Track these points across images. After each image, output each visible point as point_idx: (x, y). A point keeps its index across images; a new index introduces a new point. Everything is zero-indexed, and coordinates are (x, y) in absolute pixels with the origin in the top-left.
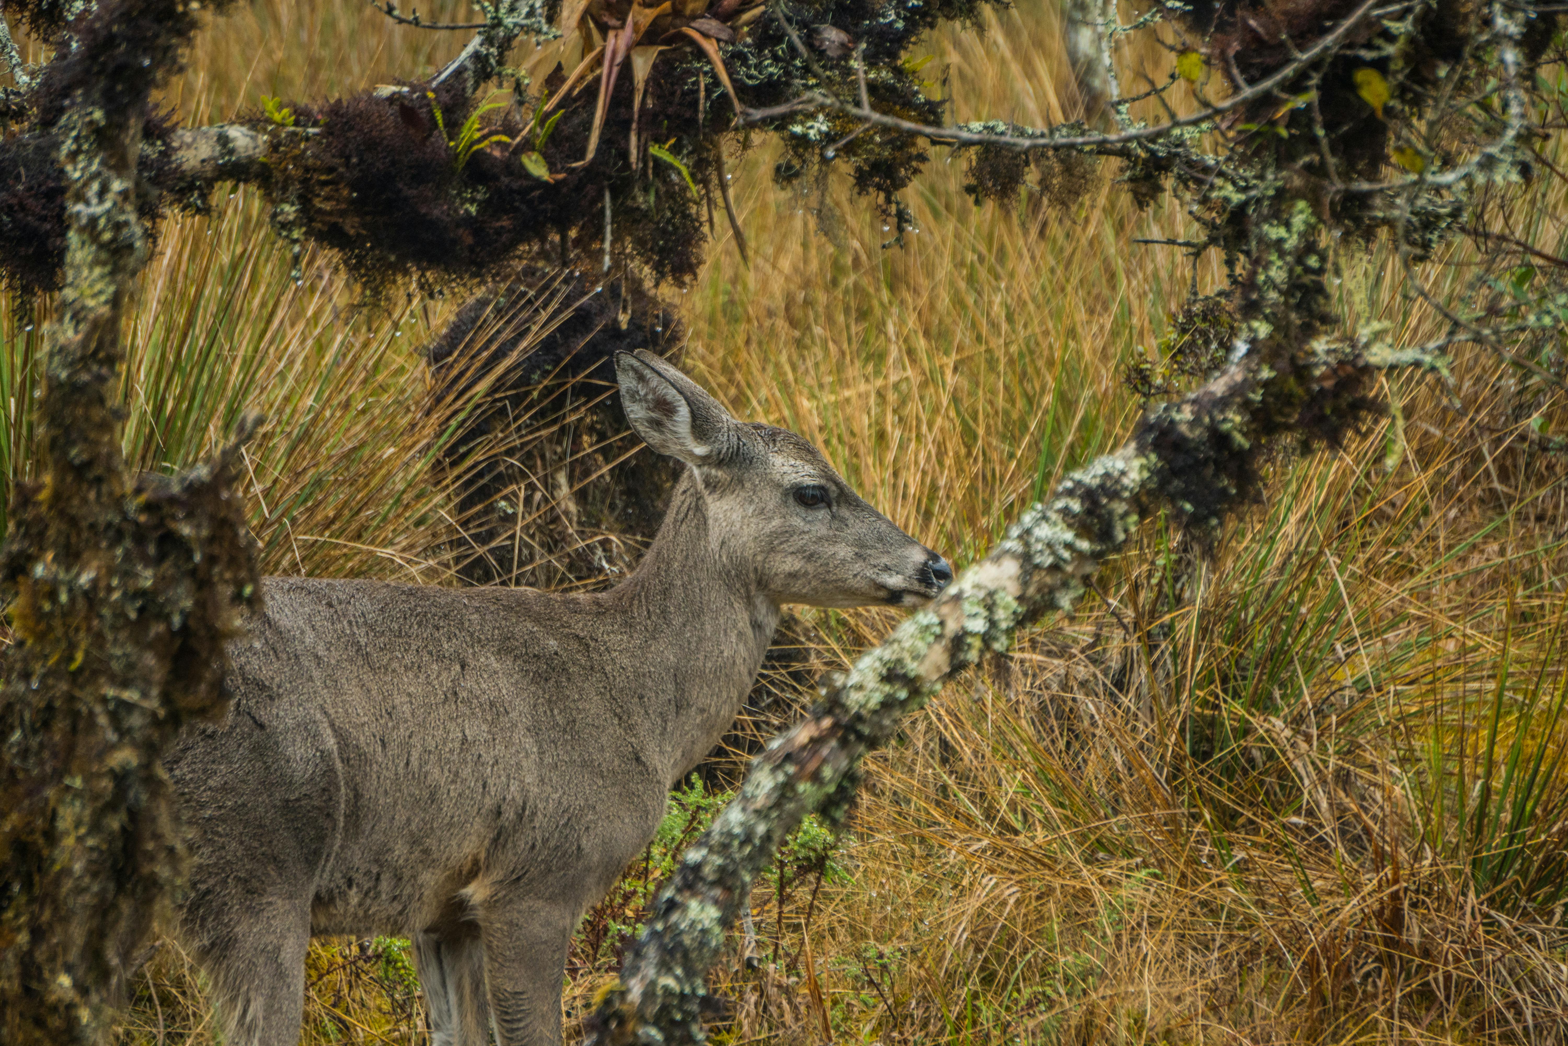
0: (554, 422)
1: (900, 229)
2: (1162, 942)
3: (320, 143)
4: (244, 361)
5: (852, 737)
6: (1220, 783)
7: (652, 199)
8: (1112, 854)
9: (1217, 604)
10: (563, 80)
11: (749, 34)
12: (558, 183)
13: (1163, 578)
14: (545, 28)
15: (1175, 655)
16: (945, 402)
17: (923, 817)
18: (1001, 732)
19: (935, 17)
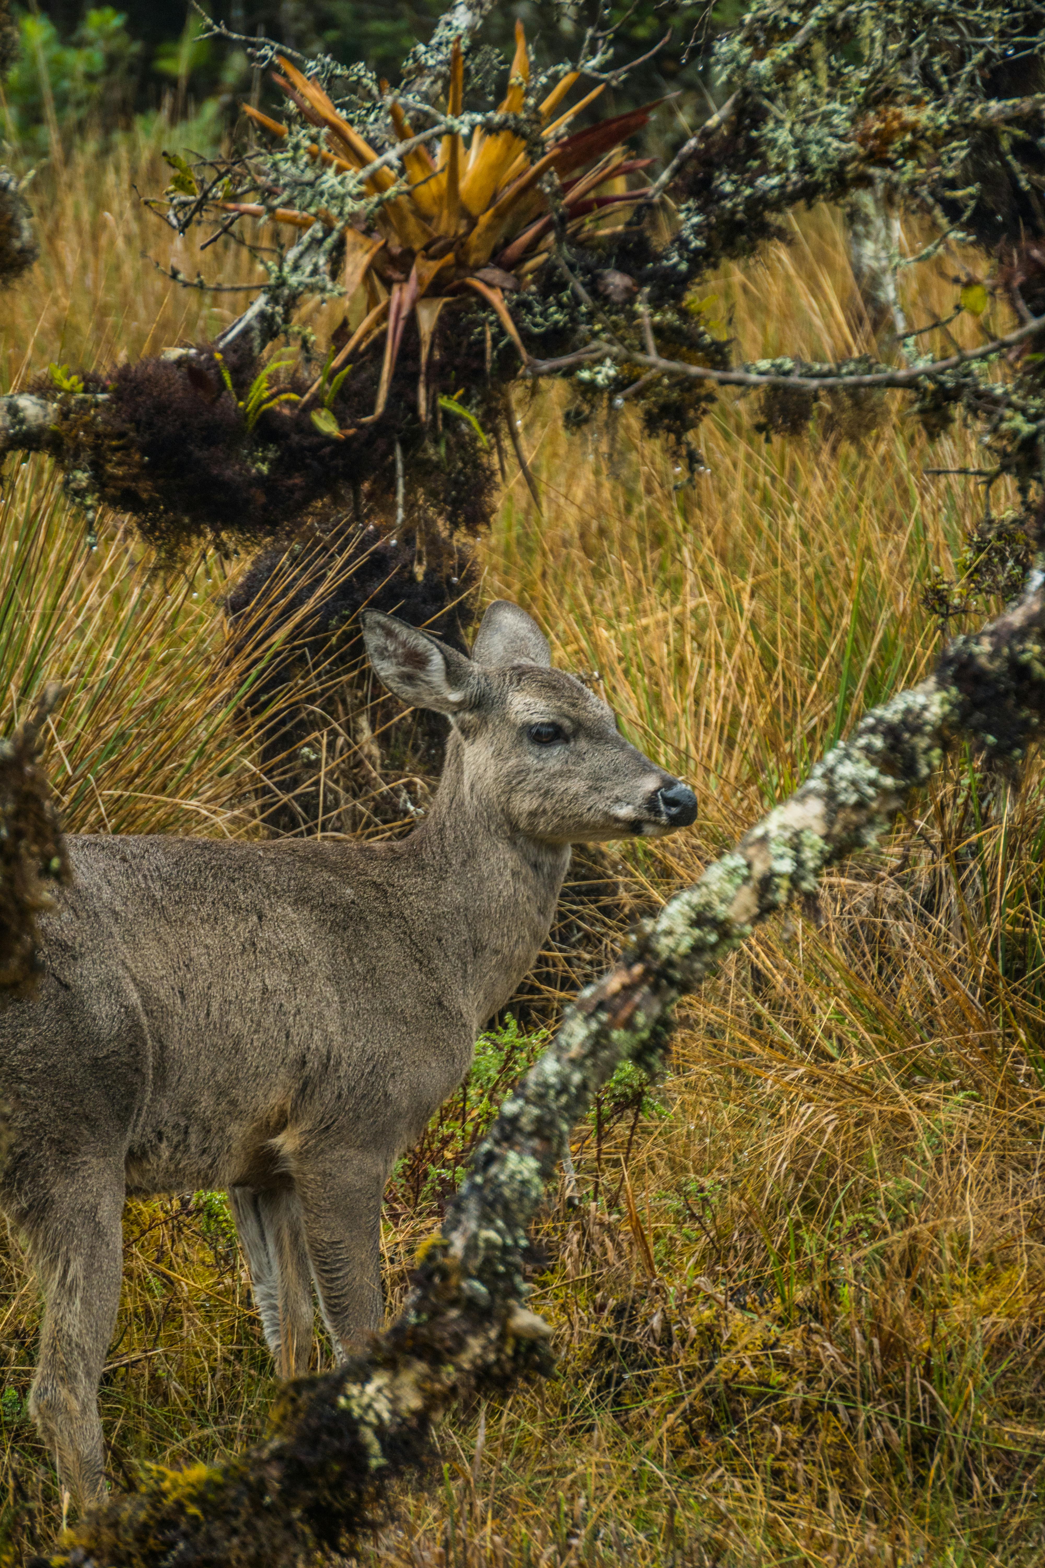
0: (354, 667)
1: (691, 469)
2: (983, 1164)
3: (109, 409)
4: (43, 616)
5: (664, 982)
6: (1034, 1002)
7: (443, 450)
8: (929, 1078)
9: (1024, 821)
10: (350, 336)
11: (534, 282)
12: (349, 440)
13: (969, 797)
14: (329, 285)
15: (983, 874)
16: (743, 628)
17: (739, 1049)
18: (813, 960)
19: (718, 258)
